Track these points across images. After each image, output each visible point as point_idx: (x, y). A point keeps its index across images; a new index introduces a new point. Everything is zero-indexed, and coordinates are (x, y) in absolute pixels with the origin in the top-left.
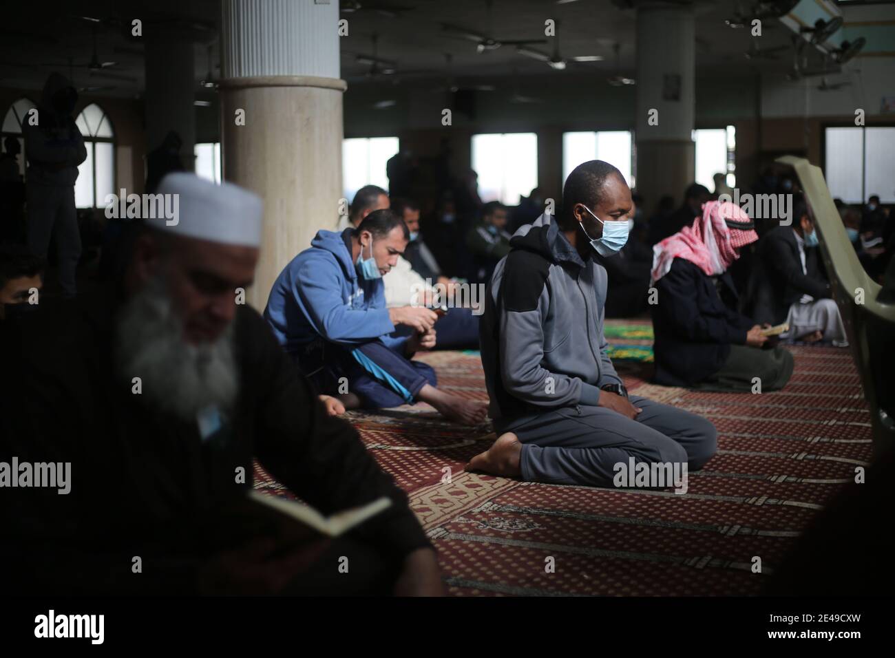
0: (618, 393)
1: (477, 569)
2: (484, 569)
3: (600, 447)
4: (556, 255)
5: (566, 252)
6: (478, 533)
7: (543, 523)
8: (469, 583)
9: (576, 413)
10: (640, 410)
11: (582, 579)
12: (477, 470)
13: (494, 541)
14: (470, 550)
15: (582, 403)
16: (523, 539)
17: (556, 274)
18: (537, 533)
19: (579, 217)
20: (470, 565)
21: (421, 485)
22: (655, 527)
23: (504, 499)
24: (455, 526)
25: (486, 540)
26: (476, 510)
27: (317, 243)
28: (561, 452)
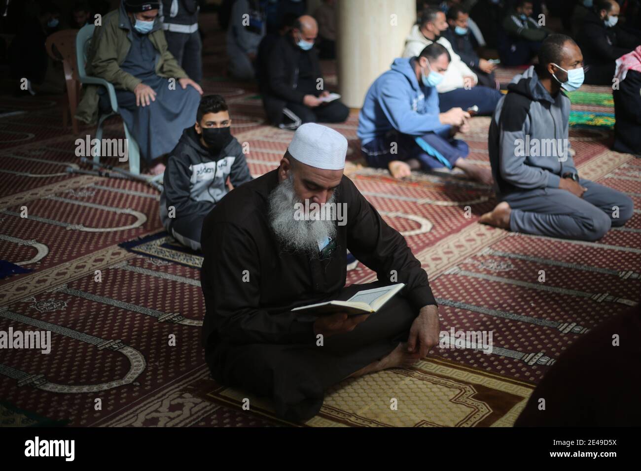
0: (573, 179)
1: (472, 297)
2: (476, 297)
3: (558, 214)
4: (536, 96)
5: (542, 94)
6: (478, 271)
7: (516, 265)
8: (467, 306)
9: (544, 193)
10: (586, 189)
11: (530, 306)
12: (485, 223)
13: (486, 277)
14: (471, 283)
15: (549, 187)
16: (502, 276)
17: (535, 108)
18: (511, 273)
19: (552, 72)
20: (469, 294)
21: (450, 233)
22: (582, 270)
23: (497, 246)
24: (465, 265)
25: (481, 276)
26: (479, 254)
27: (394, 67)
28: (535, 216)
